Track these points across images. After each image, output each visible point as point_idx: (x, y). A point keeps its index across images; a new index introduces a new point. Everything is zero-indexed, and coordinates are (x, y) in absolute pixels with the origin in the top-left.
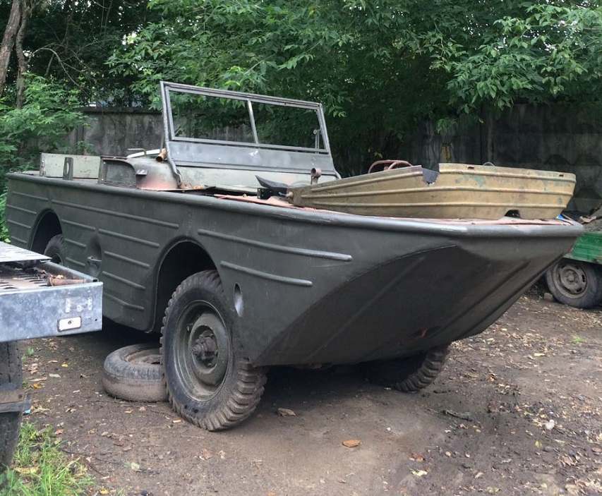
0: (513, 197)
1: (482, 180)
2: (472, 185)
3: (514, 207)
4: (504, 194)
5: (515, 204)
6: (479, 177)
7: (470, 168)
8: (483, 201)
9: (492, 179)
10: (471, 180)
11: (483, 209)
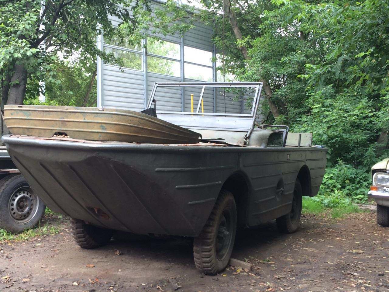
0: (56, 124)
1: (29, 114)
2: (21, 116)
3: (59, 130)
4: (48, 122)
5: (59, 129)
6: (26, 112)
7: (19, 107)
8: (32, 125)
9: (35, 112)
10: (20, 113)
11: (35, 130)
